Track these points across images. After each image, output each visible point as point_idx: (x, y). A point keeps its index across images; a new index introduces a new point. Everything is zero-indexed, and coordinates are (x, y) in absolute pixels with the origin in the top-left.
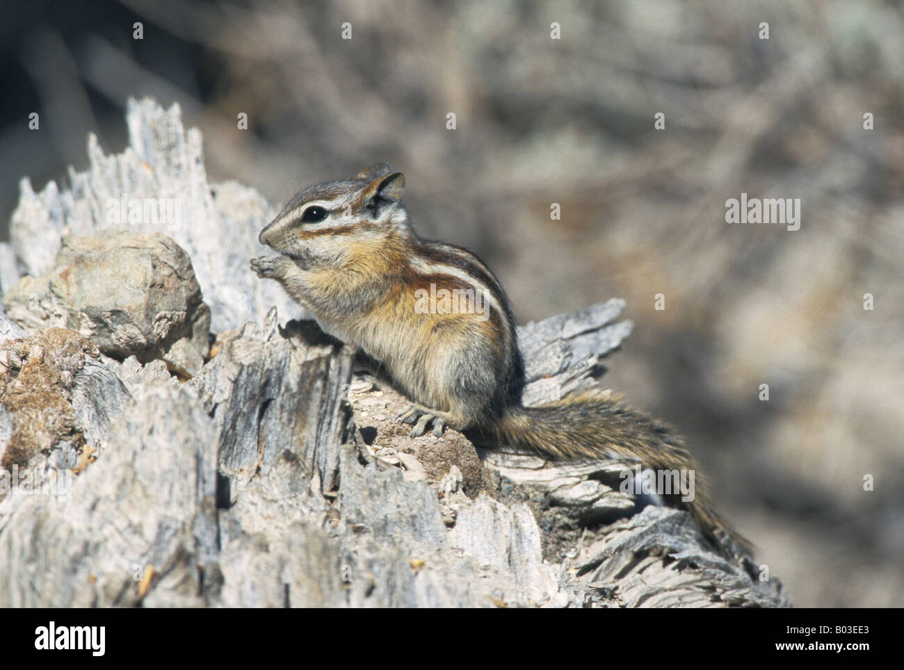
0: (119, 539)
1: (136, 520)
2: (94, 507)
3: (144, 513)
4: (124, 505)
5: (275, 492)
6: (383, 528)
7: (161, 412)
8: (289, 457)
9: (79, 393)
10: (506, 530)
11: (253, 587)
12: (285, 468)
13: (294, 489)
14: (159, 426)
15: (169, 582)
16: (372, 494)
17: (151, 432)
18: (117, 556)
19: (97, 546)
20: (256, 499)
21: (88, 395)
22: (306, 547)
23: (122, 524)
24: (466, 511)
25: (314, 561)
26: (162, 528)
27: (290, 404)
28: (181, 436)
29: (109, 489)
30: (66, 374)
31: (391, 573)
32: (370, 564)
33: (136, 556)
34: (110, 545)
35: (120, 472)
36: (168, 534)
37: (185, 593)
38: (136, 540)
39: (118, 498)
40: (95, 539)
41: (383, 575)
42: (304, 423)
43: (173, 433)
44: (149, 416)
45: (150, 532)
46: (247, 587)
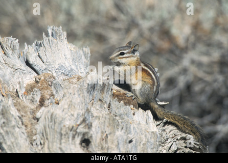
0: (69, 117)
1: (72, 113)
2: (63, 110)
3: (74, 111)
4: (70, 110)
5: (98, 108)
6: (120, 115)
7: (76, 90)
8: (100, 100)
9: (53, 87)
10: (145, 116)
11: (99, 127)
12: (99, 102)
13: (101, 107)
14: (76, 93)
15: (82, 126)
16: (118, 108)
17: (74, 94)
18: (69, 121)
19: (65, 119)
20: (94, 109)
21: (54, 87)
22: (109, 119)
23: (69, 114)
24: (137, 112)
25: (111, 122)
26: (78, 115)
27: (100, 89)
28: (81, 95)
29: (66, 107)
30: (50, 83)
31: (127, 125)
32: (122, 122)
33: (72, 121)
34: (67, 118)
35: (69, 103)
36: (79, 116)
37: (85, 128)
38: (72, 117)
39: (68, 108)
40: (64, 117)
41: (125, 125)
42: (103, 93)
43: (79, 95)
44: (74, 91)
45: (75, 116)
46: (97, 127)
